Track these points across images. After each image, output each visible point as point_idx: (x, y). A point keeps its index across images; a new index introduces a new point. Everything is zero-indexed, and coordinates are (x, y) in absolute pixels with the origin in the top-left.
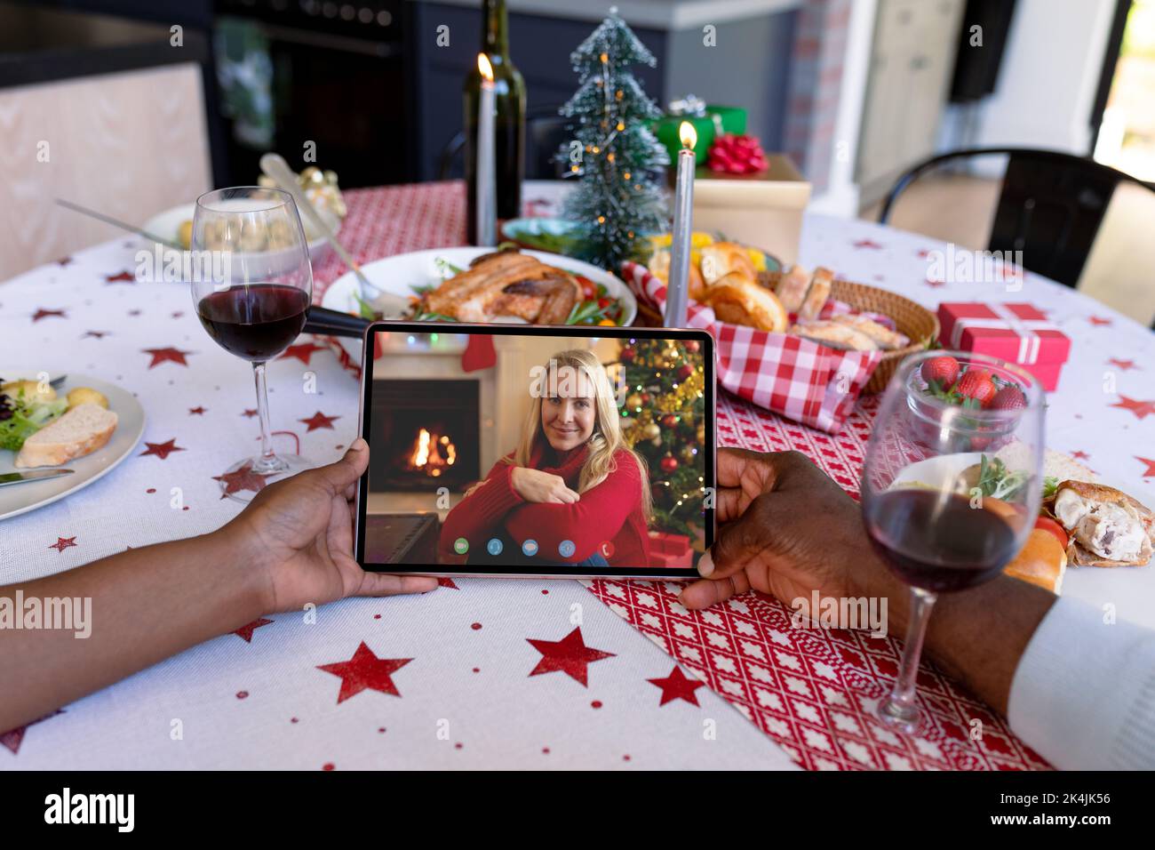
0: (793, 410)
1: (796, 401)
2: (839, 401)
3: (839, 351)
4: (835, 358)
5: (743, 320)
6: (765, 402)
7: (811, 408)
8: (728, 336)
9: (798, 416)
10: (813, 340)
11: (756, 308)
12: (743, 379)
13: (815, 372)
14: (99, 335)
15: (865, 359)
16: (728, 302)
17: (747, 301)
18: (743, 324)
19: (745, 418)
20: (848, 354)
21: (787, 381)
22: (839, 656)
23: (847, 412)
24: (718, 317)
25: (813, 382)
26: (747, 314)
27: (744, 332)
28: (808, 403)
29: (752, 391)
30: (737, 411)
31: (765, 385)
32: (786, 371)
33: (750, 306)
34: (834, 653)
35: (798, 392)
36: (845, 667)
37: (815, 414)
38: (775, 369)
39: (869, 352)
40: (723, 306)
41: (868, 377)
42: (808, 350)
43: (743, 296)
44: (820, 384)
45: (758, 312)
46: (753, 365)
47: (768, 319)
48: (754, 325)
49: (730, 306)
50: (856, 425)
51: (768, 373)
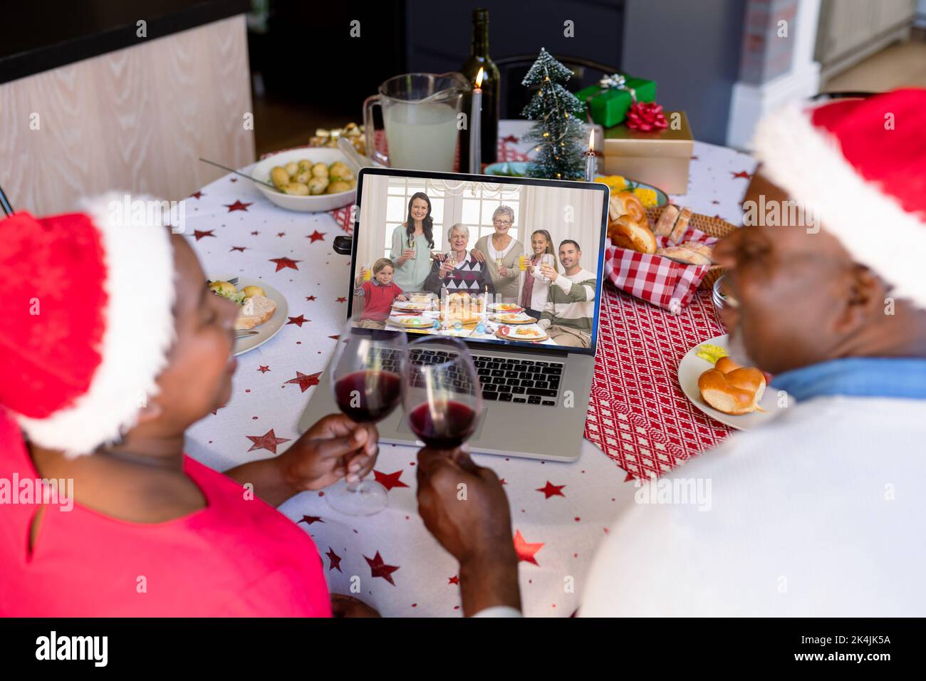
0: (655, 300)
1: (657, 294)
2: (684, 294)
3: (684, 265)
4: (681, 270)
5: (630, 245)
6: (639, 295)
7: (665, 299)
8: (619, 255)
9: (658, 304)
10: (670, 258)
11: (636, 238)
12: (626, 282)
13: (668, 278)
14: (241, 249)
15: (698, 270)
16: (620, 235)
17: (631, 235)
18: (629, 248)
19: (629, 304)
20: (689, 267)
21: (652, 283)
22: (650, 424)
23: (689, 301)
24: (614, 243)
25: (666, 284)
26: (631, 242)
27: (629, 253)
28: (663, 296)
29: (632, 288)
30: (624, 299)
31: (639, 285)
32: (651, 277)
33: (633, 237)
34: (647, 423)
35: (658, 289)
36: (652, 429)
37: (668, 302)
38: (645, 275)
39: (702, 266)
40: (617, 237)
41: (701, 281)
42: (665, 265)
43: (629, 231)
44: (670, 285)
45: (637, 240)
46: (632, 273)
47: (643, 245)
48: (635, 249)
49: (621, 237)
50: (693, 309)
51: (642, 279)
